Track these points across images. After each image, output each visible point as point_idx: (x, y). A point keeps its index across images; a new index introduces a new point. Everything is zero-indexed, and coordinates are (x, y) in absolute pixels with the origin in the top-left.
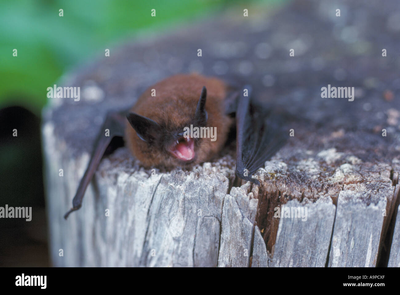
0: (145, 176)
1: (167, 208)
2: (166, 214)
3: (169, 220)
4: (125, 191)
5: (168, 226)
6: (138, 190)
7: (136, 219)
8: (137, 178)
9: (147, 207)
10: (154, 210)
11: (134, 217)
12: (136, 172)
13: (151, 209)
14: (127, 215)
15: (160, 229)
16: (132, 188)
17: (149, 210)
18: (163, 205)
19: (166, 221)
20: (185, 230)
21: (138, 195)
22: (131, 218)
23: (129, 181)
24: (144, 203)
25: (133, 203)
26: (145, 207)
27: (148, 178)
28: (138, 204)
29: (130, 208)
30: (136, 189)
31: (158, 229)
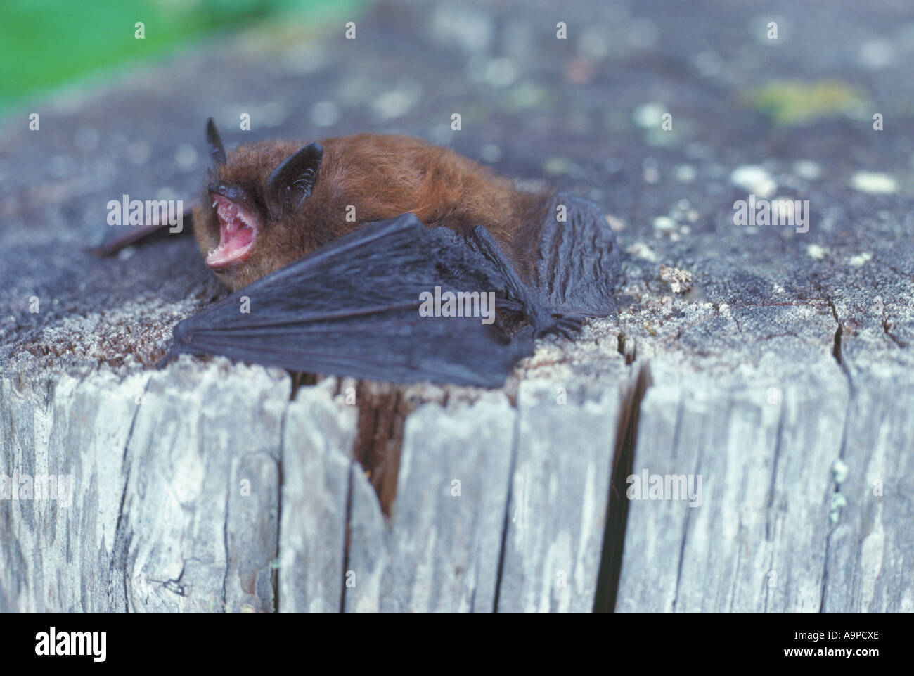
0: (112, 380)
1: (165, 443)
2: (164, 456)
3: (171, 467)
4: (71, 413)
5: (169, 480)
6: (102, 409)
7: (100, 470)
8: (96, 384)
9: (122, 443)
10: (138, 447)
11: (95, 466)
12: (93, 373)
13: (129, 447)
14: (80, 462)
15: (153, 487)
16: (87, 407)
17: (126, 450)
18: (156, 437)
19: (163, 470)
20: (207, 484)
21: (100, 420)
22: (87, 470)
23: (81, 391)
24: (114, 436)
25: (92, 437)
26: (117, 444)
27: (120, 383)
28: (101, 438)
29: (86, 450)
30: (96, 407)
31: (149, 488)
